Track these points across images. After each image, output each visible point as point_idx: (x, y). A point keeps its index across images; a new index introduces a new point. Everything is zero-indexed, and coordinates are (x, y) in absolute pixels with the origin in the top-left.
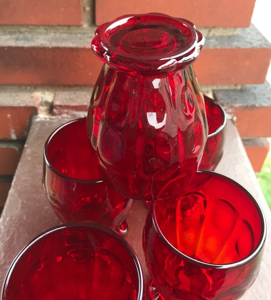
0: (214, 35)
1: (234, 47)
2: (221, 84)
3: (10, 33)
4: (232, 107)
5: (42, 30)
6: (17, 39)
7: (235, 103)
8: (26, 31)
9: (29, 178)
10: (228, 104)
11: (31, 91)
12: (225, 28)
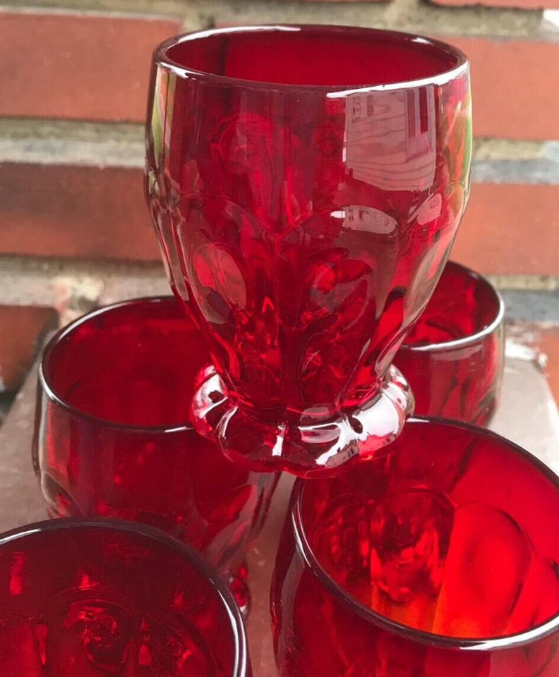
0: (488, 157)
1: (534, 182)
2: (507, 274)
3: (16, 136)
4: (533, 328)
5: (88, 131)
6: (29, 149)
7: (542, 320)
8: (51, 134)
9: (15, 471)
10: (524, 320)
11: (49, 274)
12: (512, 140)
